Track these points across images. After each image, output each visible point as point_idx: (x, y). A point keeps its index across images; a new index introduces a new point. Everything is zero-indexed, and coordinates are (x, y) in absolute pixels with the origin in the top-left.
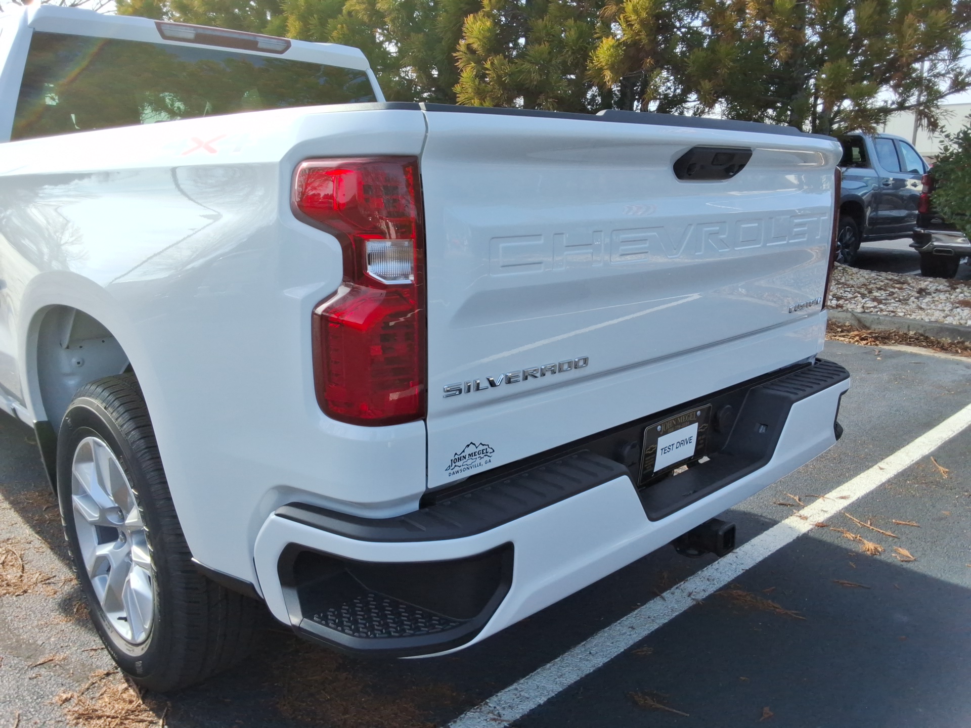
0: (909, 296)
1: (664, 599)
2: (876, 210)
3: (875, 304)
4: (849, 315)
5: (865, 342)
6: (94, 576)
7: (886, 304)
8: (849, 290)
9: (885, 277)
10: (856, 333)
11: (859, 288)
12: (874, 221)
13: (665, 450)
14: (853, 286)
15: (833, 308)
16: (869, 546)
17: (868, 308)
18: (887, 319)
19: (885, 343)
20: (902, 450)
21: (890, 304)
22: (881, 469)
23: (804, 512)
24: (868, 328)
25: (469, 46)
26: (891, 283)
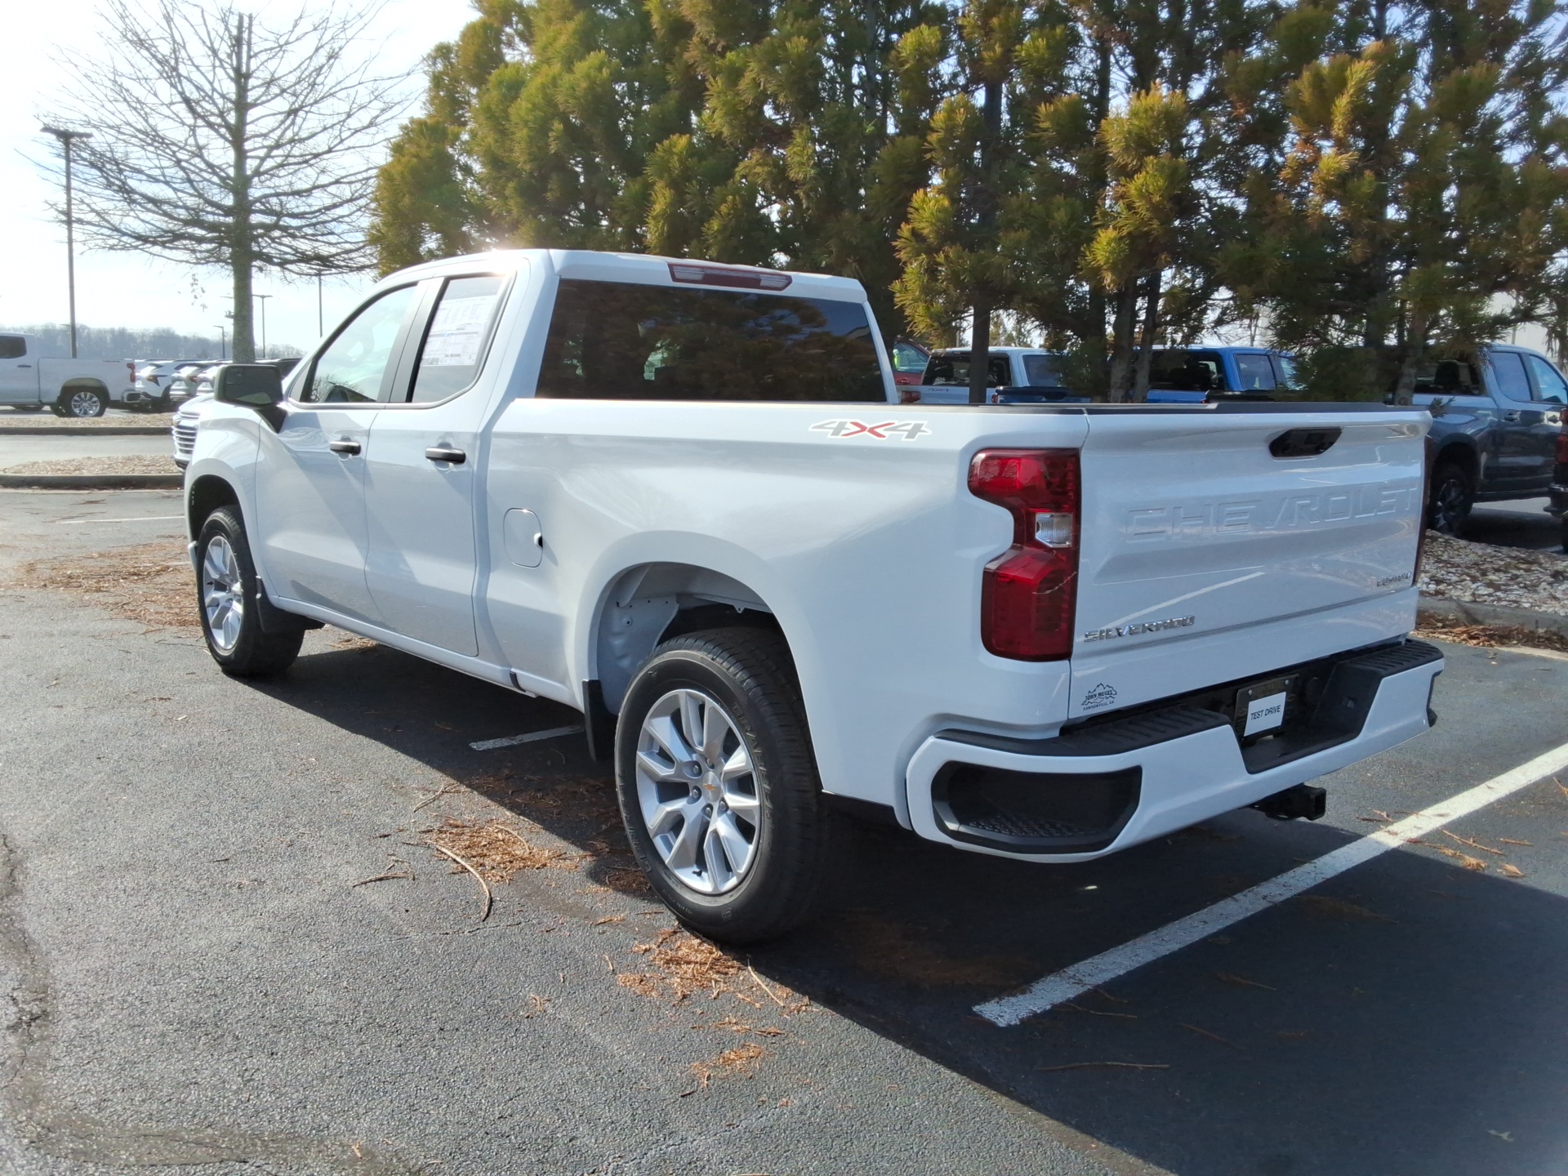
0: (1539, 581)
1: (1236, 900)
2: (1494, 455)
3: (1491, 590)
4: (1454, 605)
5: (1475, 642)
6: (656, 835)
7: (1506, 591)
8: (1453, 570)
9: (1506, 553)
10: (1463, 629)
11: (1468, 568)
12: (1493, 472)
13: (1256, 715)
14: (1459, 566)
15: (1431, 595)
16: (1471, 861)
17: (1480, 596)
18: (1508, 611)
19: (1503, 644)
20: (1518, 769)
21: (1511, 590)
22: (1489, 788)
23: (1395, 827)
24: (1481, 624)
25: (915, 233)
26: (1514, 562)
